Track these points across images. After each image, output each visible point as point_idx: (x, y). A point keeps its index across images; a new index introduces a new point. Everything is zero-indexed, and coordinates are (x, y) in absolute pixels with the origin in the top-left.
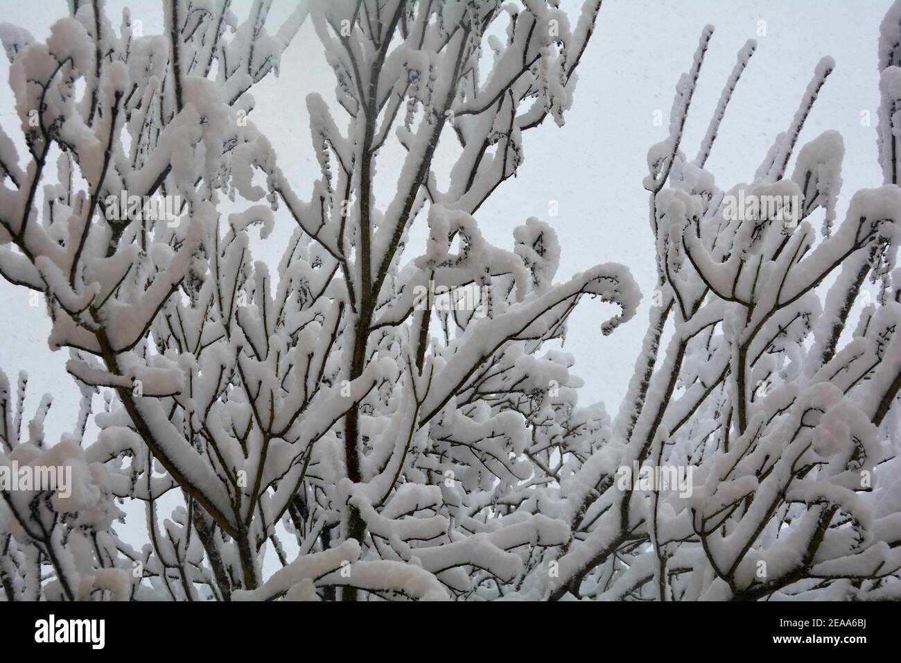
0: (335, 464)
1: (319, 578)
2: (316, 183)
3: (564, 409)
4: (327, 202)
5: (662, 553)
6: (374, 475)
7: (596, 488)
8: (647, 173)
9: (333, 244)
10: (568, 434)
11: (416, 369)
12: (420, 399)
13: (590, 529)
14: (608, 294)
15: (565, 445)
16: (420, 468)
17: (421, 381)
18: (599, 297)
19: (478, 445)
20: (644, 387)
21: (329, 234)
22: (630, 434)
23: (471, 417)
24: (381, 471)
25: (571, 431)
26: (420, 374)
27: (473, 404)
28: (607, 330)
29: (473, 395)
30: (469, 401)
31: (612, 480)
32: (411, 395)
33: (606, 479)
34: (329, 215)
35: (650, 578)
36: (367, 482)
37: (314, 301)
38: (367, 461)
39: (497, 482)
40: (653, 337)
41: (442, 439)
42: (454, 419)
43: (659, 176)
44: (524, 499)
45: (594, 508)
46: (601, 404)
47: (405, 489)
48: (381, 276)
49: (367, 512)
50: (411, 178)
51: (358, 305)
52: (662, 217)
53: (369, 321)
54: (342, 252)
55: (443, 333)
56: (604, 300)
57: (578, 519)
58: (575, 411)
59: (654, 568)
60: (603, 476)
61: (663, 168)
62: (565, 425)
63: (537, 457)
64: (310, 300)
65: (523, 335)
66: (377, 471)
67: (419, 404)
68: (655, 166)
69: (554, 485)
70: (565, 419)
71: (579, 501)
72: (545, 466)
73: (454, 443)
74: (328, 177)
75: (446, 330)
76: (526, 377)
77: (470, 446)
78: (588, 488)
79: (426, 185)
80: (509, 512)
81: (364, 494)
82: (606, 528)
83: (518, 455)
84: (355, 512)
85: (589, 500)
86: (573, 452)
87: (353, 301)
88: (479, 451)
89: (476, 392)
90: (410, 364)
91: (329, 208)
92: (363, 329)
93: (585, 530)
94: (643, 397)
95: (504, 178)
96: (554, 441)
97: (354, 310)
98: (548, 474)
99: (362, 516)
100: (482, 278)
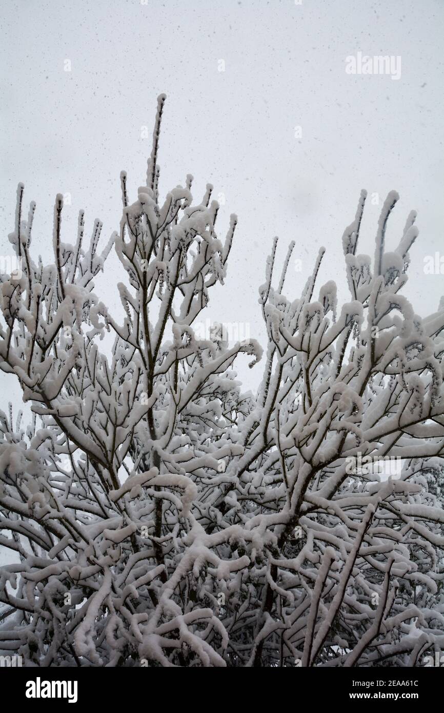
0: (145, 434)
1: (143, 484)
2: (125, 319)
3: (235, 395)
4: (130, 326)
5: (283, 454)
6: (162, 436)
7: (252, 427)
8: (259, 297)
9: (135, 342)
10: (238, 405)
11: (174, 391)
12: (177, 403)
13: (251, 444)
14: (250, 352)
15: (237, 409)
16: (179, 428)
17: (177, 396)
18: (246, 353)
19: (202, 416)
20: (268, 384)
21: (133, 338)
22: (264, 404)
23: (198, 404)
24: (165, 433)
25: (239, 403)
26: (176, 393)
27: (198, 399)
28: (251, 366)
29: (198, 396)
30: (197, 398)
31: (259, 424)
32: (173, 402)
33: (256, 423)
34: (131, 331)
35: (278, 460)
36: (159, 439)
37: (128, 363)
38: (159, 430)
39: (211, 430)
40: (269, 364)
41: (187, 415)
42: (191, 407)
43: (264, 298)
44: (223, 433)
45: (253, 435)
46: (250, 391)
47: (175, 438)
48: (156, 354)
49: (161, 452)
50: (164, 312)
51: (148, 367)
52: (268, 316)
53: (153, 373)
54: (139, 346)
55: (183, 369)
56: (248, 354)
57: (247, 441)
58: (240, 395)
59: (279, 456)
60: (255, 422)
61: (265, 295)
62: (237, 401)
63: (226, 415)
64: (126, 363)
65: (217, 371)
66: (163, 434)
67: (177, 405)
68: (262, 294)
69: (235, 426)
70: (236, 399)
71: (246, 434)
72: (230, 419)
73: (192, 416)
74: (130, 316)
75: (184, 368)
76: (219, 387)
77: (199, 416)
78: (249, 428)
79: (170, 314)
80: (217, 440)
81: (158, 444)
82: (258, 443)
83: (219, 418)
84: (156, 453)
85: (250, 433)
86: (241, 412)
87: (145, 365)
88: (203, 418)
89: (199, 394)
90: (171, 389)
91: (131, 328)
92: (151, 377)
93: (250, 444)
94: (267, 388)
95: (202, 308)
96: (233, 408)
97: (146, 369)
98: (232, 422)
99: (159, 454)
100: (197, 352)
